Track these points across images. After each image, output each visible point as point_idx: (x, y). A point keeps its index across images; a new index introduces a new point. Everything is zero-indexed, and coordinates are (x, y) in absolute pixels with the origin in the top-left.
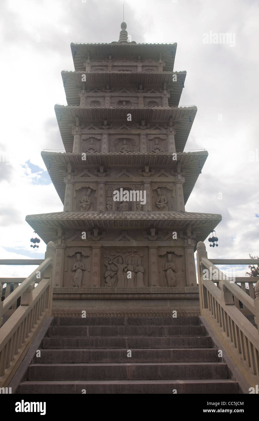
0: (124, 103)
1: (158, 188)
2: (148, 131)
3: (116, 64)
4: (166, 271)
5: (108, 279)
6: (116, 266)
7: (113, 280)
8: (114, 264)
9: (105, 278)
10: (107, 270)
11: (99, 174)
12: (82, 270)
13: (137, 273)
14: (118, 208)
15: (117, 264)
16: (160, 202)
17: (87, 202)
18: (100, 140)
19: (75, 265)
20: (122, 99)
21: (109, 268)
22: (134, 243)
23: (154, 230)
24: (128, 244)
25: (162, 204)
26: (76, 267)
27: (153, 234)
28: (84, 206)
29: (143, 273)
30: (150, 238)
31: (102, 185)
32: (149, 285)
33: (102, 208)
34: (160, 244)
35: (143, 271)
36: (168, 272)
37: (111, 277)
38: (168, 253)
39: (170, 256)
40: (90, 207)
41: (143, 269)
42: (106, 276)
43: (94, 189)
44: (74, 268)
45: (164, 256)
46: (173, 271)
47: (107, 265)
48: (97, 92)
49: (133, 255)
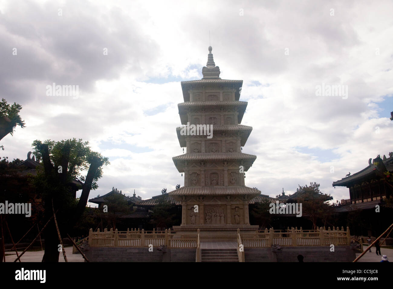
0: (213, 119)
1: (232, 172)
2: (226, 138)
3: (207, 91)
4: (235, 216)
5: (207, 220)
6: (211, 214)
7: (210, 220)
8: (210, 213)
9: (206, 219)
10: (207, 216)
11: (201, 166)
12: (195, 216)
13: (221, 217)
14: (211, 183)
15: (211, 213)
16: (232, 180)
17: (195, 180)
18: (200, 144)
19: (191, 213)
20: (211, 116)
21: (207, 215)
22: (220, 203)
23: (229, 197)
24: (216, 203)
25: (233, 181)
26: (192, 214)
27: (229, 199)
28: (194, 183)
29: (224, 217)
30: (227, 200)
31: (203, 172)
32: (227, 224)
33: (203, 184)
34: (232, 203)
35: (224, 216)
36: (236, 216)
37: (209, 219)
38: (236, 207)
39: (237, 208)
40: (197, 183)
41: (224, 215)
42: (206, 218)
43: (199, 174)
44: (191, 215)
45: (234, 209)
46: (238, 216)
47: (207, 213)
48: (198, 112)
49: (219, 208)
